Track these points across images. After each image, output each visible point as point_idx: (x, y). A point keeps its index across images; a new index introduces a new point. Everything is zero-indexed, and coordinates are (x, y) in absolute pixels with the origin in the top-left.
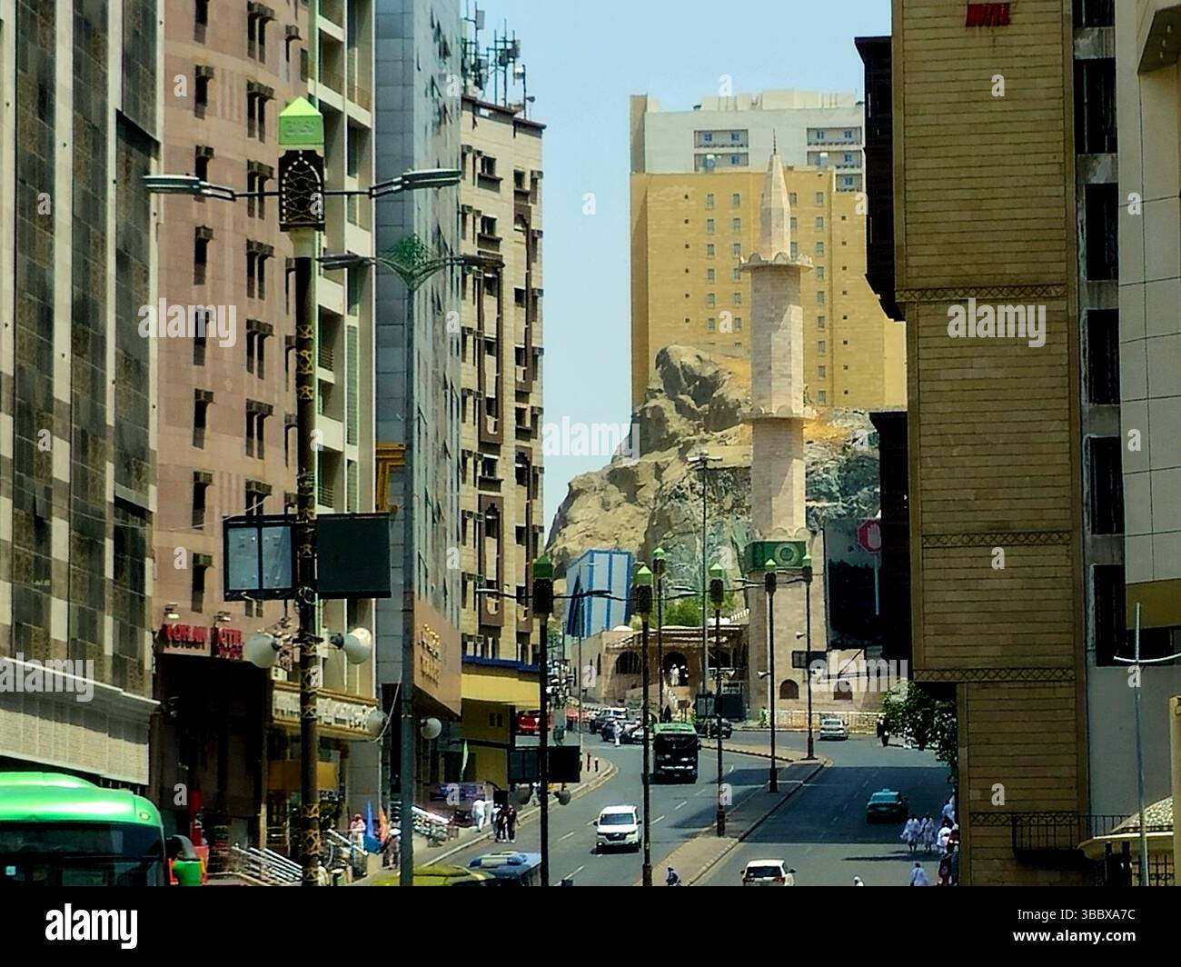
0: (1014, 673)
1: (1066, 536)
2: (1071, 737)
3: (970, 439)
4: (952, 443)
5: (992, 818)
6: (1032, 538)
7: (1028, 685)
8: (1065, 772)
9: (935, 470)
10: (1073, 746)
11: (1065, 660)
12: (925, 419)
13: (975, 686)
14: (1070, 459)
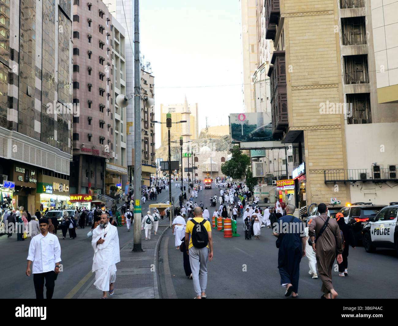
0: (322, 127)
1: (337, 85)
2: (341, 146)
3: (305, 57)
4: (300, 59)
5: (316, 171)
6: (326, 86)
7: (326, 130)
8: (340, 157)
9: (295, 67)
10: (342, 149)
11: (338, 123)
12: (291, 52)
13: (309, 131)
14: (337, 62)
